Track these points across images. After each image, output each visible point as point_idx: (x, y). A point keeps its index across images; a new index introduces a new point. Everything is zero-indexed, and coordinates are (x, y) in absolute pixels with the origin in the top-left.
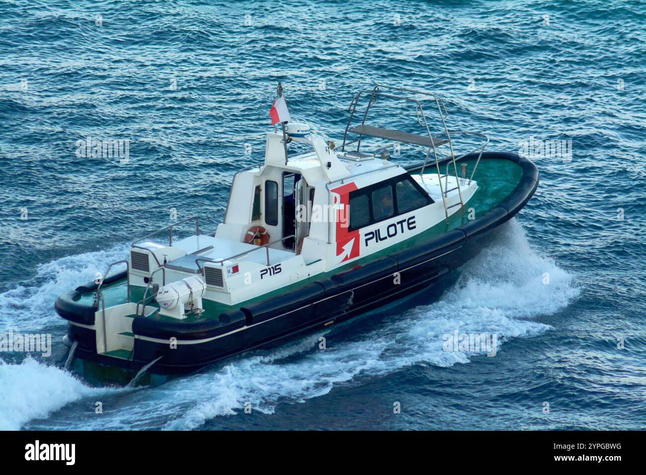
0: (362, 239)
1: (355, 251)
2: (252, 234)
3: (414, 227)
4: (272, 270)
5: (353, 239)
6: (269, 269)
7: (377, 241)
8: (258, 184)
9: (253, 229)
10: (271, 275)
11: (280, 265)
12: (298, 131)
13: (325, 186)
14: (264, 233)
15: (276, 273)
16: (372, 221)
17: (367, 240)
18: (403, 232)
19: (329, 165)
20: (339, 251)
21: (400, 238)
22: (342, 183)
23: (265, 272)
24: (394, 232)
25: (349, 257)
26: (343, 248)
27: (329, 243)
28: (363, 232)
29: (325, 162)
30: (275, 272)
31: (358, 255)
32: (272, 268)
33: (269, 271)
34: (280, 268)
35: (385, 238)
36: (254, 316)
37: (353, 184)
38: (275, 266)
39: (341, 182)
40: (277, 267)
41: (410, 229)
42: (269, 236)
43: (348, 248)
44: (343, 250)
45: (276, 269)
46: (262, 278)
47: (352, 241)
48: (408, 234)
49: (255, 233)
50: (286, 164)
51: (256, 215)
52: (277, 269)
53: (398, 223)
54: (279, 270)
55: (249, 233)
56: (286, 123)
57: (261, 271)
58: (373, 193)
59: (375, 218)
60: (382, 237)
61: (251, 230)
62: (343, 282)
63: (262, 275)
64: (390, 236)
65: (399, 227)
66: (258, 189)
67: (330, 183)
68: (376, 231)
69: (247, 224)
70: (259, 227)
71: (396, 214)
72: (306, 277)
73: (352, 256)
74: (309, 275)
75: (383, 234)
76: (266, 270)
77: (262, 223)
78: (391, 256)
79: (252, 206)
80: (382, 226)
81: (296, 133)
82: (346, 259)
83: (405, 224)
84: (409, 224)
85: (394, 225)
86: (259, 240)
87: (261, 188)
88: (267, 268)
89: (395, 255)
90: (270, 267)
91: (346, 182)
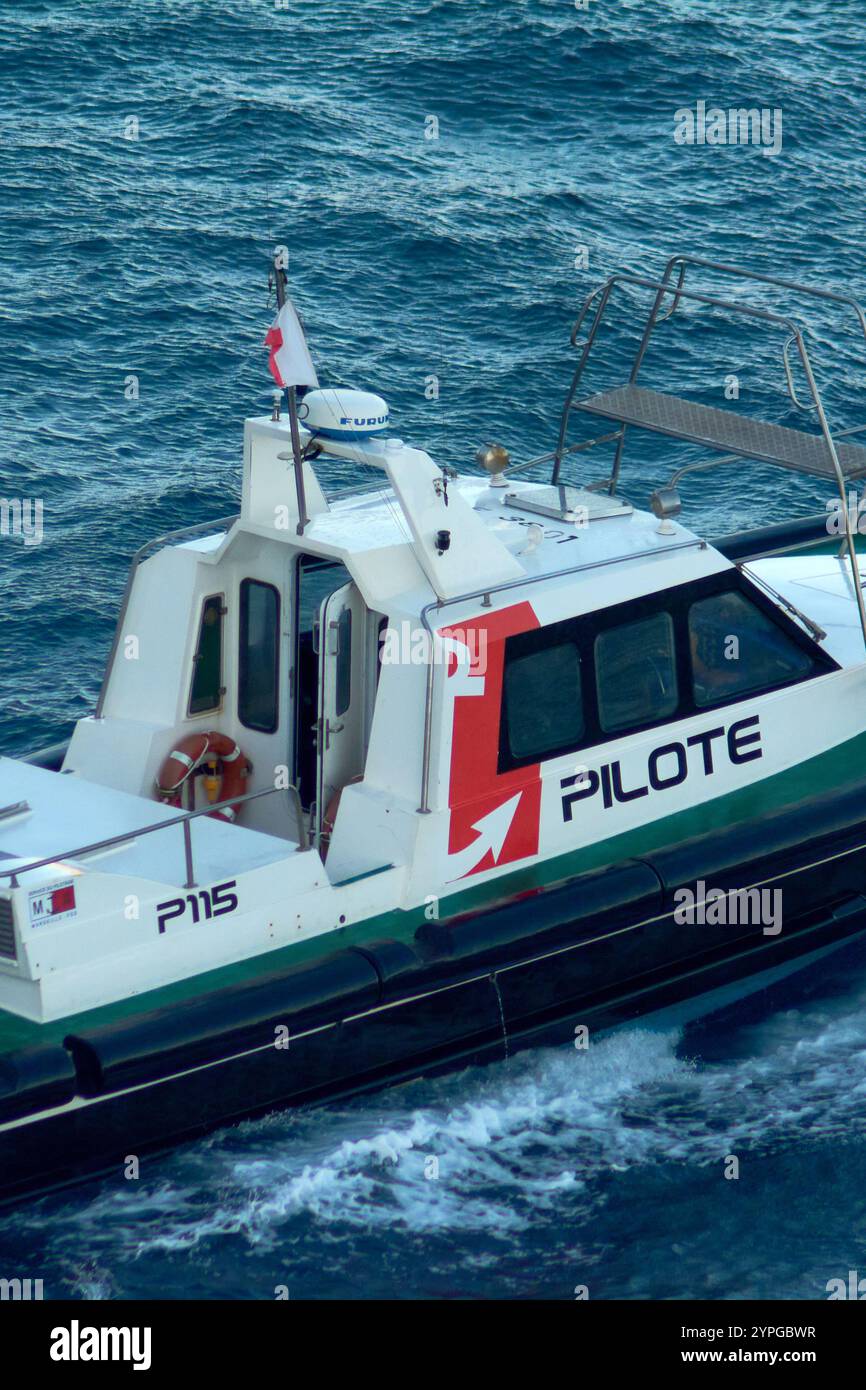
0: (551, 798)
1: (522, 838)
2: (185, 759)
3: (757, 754)
4: (201, 902)
5: (517, 798)
6: (192, 898)
7: (608, 803)
8: (212, 591)
9: (190, 744)
10: (196, 918)
11: (232, 884)
12: (344, 421)
13: (419, 615)
14: (232, 757)
15: (219, 912)
16: (593, 735)
17: (567, 801)
18: (709, 769)
19: (443, 541)
20: (461, 836)
21: (698, 790)
22: (487, 604)
23: (176, 908)
24: (675, 772)
25: (496, 857)
26: (475, 827)
27: (423, 810)
28: (552, 771)
29: (429, 531)
30: (214, 908)
31: (532, 849)
32: (203, 894)
33: (189, 906)
34: (233, 898)
35: (643, 792)
36: (107, 1064)
37: (525, 609)
38: (216, 890)
39: (481, 599)
40: (221, 894)
41: (736, 759)
42: (249, 767)
43: (494, 827)
44: (477, 834)
45: (217, 900)
46: (162, 929)
47: (512, 805)
48: (730, 778)
49: (194, 758)
50: (300, 531)
51: (205, 691)
52: (220, 900)
53: (692, 741)
54: (228, 903)
55: (176, 755)
56: (302, 390)
57: (161, 907)
58: (599, 639)
59: (605, 723)
60: (626, 789)
61: (181, 747)
62: (451, 951)
63: (162, 920)
64: (659, 785)
65: (694, 754)
66: (214, 606)
67: (440, 604)
68: (605, 769)
69: (172, 724)
70: (212, 736)
71: (688, 708)
72: (331, 925)
73: (505, 858)
74: (342, 919)
75: (634, 777)
76: (180, 902)
77: (227, 720)
78: (642, 861)
79: (191, 665)
80: (630, 753)
81: (335, 425)
82: (487, 862)
83: (720, 745)
84: (733, 743)
85: (676, 747)
86: (214, 781)
87: (225, 603)
88: (183, 894)
89: (657, 857)
90: (195, 892)
91: (500, 603)
